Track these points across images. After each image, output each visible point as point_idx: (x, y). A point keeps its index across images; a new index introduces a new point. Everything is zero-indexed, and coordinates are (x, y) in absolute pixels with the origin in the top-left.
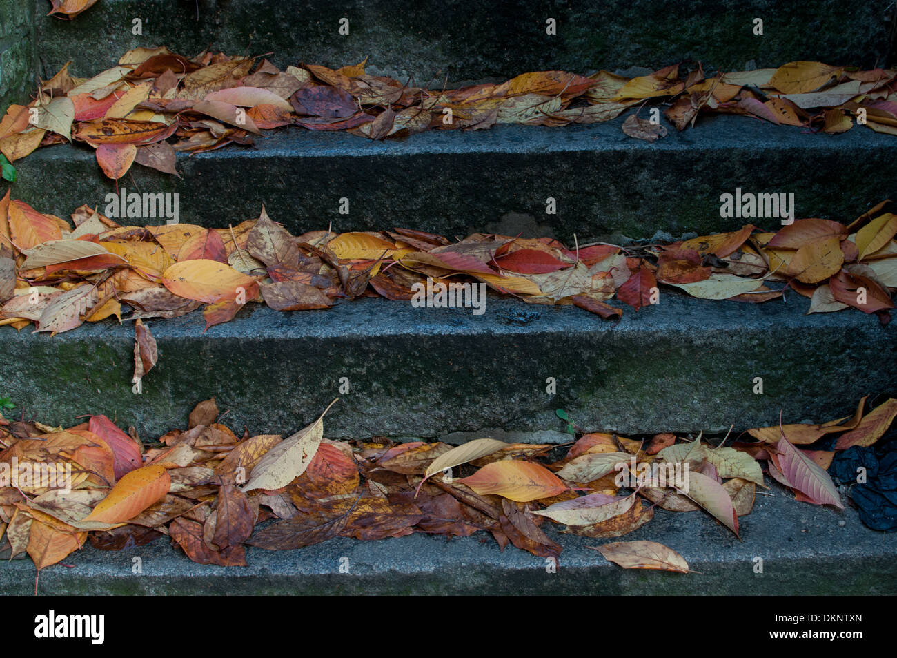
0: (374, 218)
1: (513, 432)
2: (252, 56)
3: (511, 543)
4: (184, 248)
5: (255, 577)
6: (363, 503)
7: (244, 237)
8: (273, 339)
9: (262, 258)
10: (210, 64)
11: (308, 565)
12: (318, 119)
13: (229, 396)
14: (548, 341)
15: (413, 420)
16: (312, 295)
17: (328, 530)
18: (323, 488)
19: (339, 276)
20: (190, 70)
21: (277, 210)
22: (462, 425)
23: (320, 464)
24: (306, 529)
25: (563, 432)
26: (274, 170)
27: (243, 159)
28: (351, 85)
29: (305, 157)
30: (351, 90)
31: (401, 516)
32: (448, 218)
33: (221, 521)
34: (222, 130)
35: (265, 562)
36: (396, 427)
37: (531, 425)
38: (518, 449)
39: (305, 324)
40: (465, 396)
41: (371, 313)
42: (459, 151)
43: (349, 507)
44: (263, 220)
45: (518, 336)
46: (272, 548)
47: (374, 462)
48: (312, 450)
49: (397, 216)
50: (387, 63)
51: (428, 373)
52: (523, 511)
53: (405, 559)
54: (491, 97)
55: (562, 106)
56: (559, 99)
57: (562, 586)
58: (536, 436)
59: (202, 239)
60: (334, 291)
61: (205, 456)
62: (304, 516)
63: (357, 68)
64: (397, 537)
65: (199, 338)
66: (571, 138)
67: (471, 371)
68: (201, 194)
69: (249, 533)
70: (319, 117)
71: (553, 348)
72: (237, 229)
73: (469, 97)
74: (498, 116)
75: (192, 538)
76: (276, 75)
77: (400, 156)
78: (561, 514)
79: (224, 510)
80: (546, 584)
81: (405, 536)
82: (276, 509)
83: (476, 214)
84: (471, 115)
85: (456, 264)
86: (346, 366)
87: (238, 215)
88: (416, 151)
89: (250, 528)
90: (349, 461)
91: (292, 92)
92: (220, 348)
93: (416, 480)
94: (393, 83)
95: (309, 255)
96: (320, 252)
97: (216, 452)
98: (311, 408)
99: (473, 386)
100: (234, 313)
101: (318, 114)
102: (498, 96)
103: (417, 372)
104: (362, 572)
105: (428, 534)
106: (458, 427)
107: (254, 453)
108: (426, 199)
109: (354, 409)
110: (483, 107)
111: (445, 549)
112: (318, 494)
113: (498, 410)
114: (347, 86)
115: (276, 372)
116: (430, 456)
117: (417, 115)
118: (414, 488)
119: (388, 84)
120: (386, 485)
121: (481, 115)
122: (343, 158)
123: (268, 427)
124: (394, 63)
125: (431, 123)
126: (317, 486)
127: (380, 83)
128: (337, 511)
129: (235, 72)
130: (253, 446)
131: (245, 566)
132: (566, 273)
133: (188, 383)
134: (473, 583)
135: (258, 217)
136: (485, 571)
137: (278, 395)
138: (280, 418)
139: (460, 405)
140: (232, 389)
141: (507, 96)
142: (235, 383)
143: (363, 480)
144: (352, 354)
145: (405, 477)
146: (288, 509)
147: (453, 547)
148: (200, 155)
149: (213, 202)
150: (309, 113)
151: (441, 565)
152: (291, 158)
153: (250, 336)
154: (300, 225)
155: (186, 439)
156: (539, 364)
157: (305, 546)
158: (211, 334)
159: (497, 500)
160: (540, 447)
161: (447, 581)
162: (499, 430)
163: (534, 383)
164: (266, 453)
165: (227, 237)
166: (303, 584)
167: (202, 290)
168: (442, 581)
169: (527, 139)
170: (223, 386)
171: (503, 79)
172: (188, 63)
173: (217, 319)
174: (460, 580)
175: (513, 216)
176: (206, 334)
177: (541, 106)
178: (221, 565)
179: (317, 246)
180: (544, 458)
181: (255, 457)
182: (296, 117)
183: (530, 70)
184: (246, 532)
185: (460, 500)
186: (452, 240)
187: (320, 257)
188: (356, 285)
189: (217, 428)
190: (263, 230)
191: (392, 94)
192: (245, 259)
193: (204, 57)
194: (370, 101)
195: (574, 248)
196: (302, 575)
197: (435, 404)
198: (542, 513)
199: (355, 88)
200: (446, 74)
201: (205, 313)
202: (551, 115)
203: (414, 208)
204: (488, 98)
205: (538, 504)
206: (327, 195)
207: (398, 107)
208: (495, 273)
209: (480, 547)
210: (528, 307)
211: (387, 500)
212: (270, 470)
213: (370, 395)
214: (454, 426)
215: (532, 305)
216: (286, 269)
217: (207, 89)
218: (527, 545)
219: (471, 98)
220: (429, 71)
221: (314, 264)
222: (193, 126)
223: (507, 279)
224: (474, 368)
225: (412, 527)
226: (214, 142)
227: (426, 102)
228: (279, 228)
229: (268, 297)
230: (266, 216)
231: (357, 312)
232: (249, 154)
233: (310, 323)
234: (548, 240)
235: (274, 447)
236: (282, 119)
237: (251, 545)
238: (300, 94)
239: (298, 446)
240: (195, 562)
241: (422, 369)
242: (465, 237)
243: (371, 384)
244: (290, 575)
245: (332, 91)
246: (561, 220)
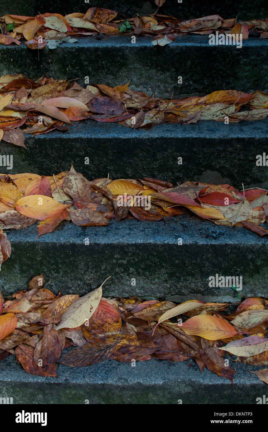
0: (132, 172)
1: (207, 296)
2: (68, 80)
3: (206, 367)
4: (28, 187)
5: (61, 384)
6: (123, 338)
7: (61, 181)
8: (75, 244)
9: (70, 194)
10: (45, 84)
11: (91, 377)
12: (103, 116)
13: (51, 273)
14: (229, 248)
15: (152, 288)
16: (98, 217)
17: (103, 355)
18: (101, 327)
19: (113, 206)
20: (34, 87)
21: (79, 166)
22: (178, 291)
23: (100, 312)
24: (91, 354)
25: (234, 297)
26: (78, 145)
27: (61, 138)
28: (121, 96)
29: (95, 139)
30: (121, 99)
31: (144, 347)
32: (173, 173)
33: (44, 347)
34: (50, 121)
35: (67, 375)
36: (142, 292)
37: (217, 293)
38: (209, 305)
39: (93, 235)
40: (181, 277)
41: (130, 229)
42: (180, 137)
43: (115, 341)
44: (72, 172)
45: (212, 246)
46: (72, 366)
47: (130, 312)
48: (96, 304)
49: (145, 171)
50: (141, 84)
51: (161, 264)
52: (213, 346)
53: (146, 376)
54: (197, 104)
55: (236, 110)
56: (234, 106)
57: (235, 393)
58: (219, 299)
59: (38, 182)
60: (109, 214)
61: (37, 306)
62: (90, 345)
63: (125, 87)
64: (142, 361)
65: (34, 242)
66: (241, 130)
67: (185, 264)
68: (38, 157)
69: (59, 355)
70: (103, 114)
71: (231, 252)
72: (57, 176)
73: (185, 104)
74: (201, 115)
75: (27, 357)
76: (80, 90)
77: (147, 139)
78: (234, 349)
79: (46, 341)
80: (225, 392)
81: (146, 361)
82: (75, 341)
83: (188, 171)
84: (186, 114)
85: (176, 199)
86: (115, 259)
87: (58, 168)
88: (156, 136)
89: (60, 352)
90: (116, 311)
91: (89, 100)
92: (46, 248)
93: (153, 324)
94: (144, 96)
95: (97, 192)
96: (103, 191)
97: (43, 304)
98: (96, 280)
99: (186, 272)
100: (55, 227)
101: (103, 112)
102: (201, 103)
103: (155, 263)
104: (122, 383)
105: (159, 360)
106: (177, 293)
107: (64, 305)
108: (161, 162)
109: (119, 282)
110: (193, 110)
111: (168, 370)
112: (98, 331)
113: (199, 284)
114: (119, 97)
115: (76, 261)
116: (161, 309)
117: (157, 114)
118: (151, 329)
119: (141, 96)
120: (136, 326)
121: (192, 115)
122: (116, 139)
123: (72, 290)
124: (145, 84)
125: (164, 119)
126: (98, 326)
127: (136, 95)
128: (109, 342)
129: (58, 89)
130: (64, 301)
131: (56, 377)
132: (238, 205)
133: (28, 265)
134: (184, 391)
135: (69, 170)
136: (191, 384)
137: (78, 274)
138: (79, 285)
139: (178, 282)
140: (52, 270)
141: (206, 104)
142: (54, 266)
143: (124, 323)
144: (119, 253)
145: (147, 322)
146: (81, 341)
147: (173, 368)
148: (38, 136)
149: (45, 162)
150: (98, 112)
151: (166, 381)
152: (87, 139)
153: (62, 242)
154: (92, 175)
155: (26, 296)
156: (223, 260)
157: (90, 365)
158: (41, 240)
159: (198, 339)
160: (222, 304)
161: (169, 389)
162: (199, 295)
163: (220, 271)
164: (70, 305)
165: (52, 181)
166: (89, 388)
167: (37, 212)
168: (167, 389)
169: (217, 130)
170: (47, 268)
171: (203, 94)
172: (33, 83)
173: (45, 231)
174: (177, 389)
175: (209, 172)
176: (38, 240)
177: (224, 110)
178: (43, 376)
179: (101, 187)
180: (224, 311)
181: (64, 307)
182: (90, 114)
183: (218, 89)
184: (58, 355)
185: (177, 338)
186: (175, 185)
187: (103, 194)
188: (122, 211)
189: (44, 291)
190: (72, 178)
191: (143, 101)
192: (61, 194)
193: (42, 80)
194: (131, 105)
195: (242, 191)
196: (88, 384)
197: (164, 280)
198: (223, 348)
199: (123, 98)
200: (172, 91)
201: (39, 226)
202: (230, 116)
203: (154, 167)
204: (195, 105)
205: (222, 343)
206: (107, 159)
207: (147, 109)
208: (199, 205)
209: (188, 369)
210: (217, 227)
211: (136, 336)
212: (72, 317)
213: (129, 275)
214: (174, 292)
215: (220, 226)
216: (84, 201)
217: (43, 98)
218: (215, 369)
219: (186, 105)
220: (163, 89)
221: (99, 198)
222: (35, 119)
223: (206, 209)
224: (187, 262)
225: (150, 355)
226: (46, 128)
227: (161, 106)
228: (80, 176)
229: (73, 218)
230: (74, 170)
231: (122, 228)
232: (64, 136)
233: (96, 235)
234: (228, 186)
235: (75, 302)
236: (83, 115)
237: (60, 363)
238: (93, 101)
239: (88, 302)
240: (29, 374)
241: (157, 261)
242: (182, 183)
243: (129, 269)
244: (81, 383)
245: (111, 100)
246: (235, 175)
